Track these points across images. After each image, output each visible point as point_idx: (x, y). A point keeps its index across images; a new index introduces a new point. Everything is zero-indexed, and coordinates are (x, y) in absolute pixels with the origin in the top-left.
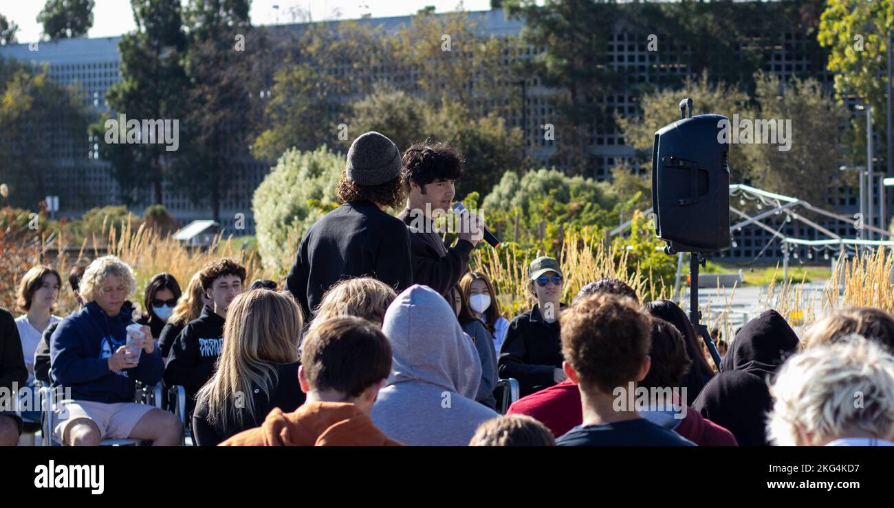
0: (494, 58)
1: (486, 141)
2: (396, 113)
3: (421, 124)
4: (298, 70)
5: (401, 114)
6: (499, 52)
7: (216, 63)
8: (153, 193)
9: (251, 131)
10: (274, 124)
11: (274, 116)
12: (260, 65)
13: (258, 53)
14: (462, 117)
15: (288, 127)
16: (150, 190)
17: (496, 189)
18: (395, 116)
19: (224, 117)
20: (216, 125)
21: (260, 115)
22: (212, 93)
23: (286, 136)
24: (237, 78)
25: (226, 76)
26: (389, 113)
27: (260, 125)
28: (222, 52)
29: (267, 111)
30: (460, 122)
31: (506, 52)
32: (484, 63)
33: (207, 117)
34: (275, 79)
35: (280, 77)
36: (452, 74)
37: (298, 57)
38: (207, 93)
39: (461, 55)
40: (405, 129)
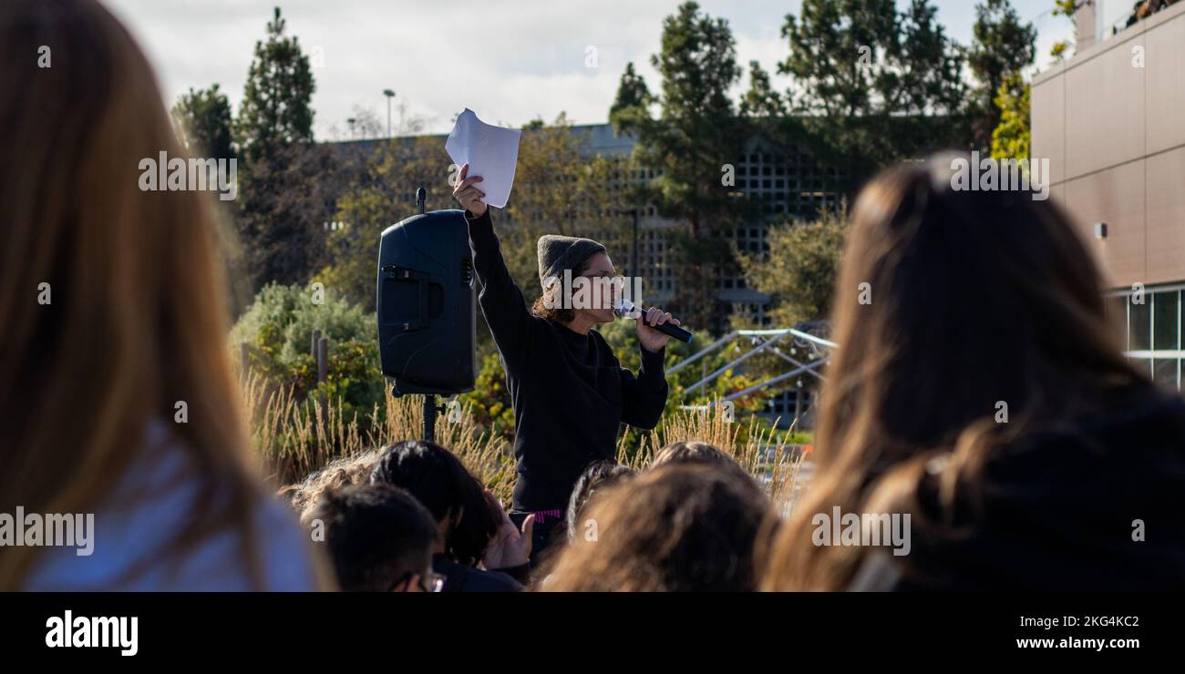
0: (601, 182)
4: (367, 195)
6: (607, 174)
7: (270, 187)
9: (311, 268)
10: (336, 259)
11: (337, 251)
12: (322, 191)
13: (320, 174)
15: (354, 263)
19: (279, 252)
20: (270, 261)
21: (320, 251)
22: (265, 222)
23: (351, 275)
24: (294, 204)
25: (281, 202)
27: (320, 261)
28: (276, 174)
29: (329, 244)
31: (617, 175)
32: (589, 188)
34: (339, 205)
35: (345, 204)
36: (551, 201)
37: (366, 180)
38: (259, 223)
39: (562, 178)
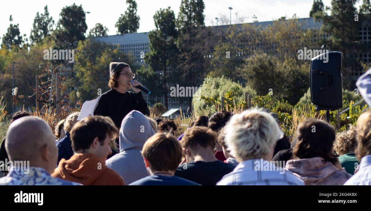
0: (310, 38)
1: (304, 75)
2: (263, 63)
3: (274, 67)
4: (225, 45)
5: (266, 63)
6: (312, 36)
7: (190, 43)
8: (164, 98)
9: (205, 71)
10: (214, 68)
11: (214, 65)
12: (208, 44)
13: (208, 38)
14: (293, 64)
15: (221, 70)
16: (163, 98)
17: (305, 95)
18: (263, 64)
19: (193, 66)
20: (190, 69)
21: (208, 65)
22: (188, 56)
24: (199, 49)
25: (194, 48)
26: (261, 63)
27: (209, 69)
28: (192, 38)
29: (211, 63)
30: (292, 66)
31: (315, 36)
32: (305, 41)
33: (186, 66)
34: (215, 49)
35: (217, 48)
36: (291, 46)
37: (224, 40)
38: (186, 56)
39: (295, 38)
40: (268, 69)
